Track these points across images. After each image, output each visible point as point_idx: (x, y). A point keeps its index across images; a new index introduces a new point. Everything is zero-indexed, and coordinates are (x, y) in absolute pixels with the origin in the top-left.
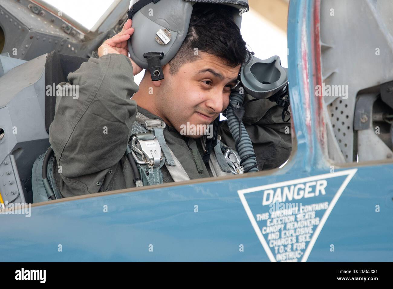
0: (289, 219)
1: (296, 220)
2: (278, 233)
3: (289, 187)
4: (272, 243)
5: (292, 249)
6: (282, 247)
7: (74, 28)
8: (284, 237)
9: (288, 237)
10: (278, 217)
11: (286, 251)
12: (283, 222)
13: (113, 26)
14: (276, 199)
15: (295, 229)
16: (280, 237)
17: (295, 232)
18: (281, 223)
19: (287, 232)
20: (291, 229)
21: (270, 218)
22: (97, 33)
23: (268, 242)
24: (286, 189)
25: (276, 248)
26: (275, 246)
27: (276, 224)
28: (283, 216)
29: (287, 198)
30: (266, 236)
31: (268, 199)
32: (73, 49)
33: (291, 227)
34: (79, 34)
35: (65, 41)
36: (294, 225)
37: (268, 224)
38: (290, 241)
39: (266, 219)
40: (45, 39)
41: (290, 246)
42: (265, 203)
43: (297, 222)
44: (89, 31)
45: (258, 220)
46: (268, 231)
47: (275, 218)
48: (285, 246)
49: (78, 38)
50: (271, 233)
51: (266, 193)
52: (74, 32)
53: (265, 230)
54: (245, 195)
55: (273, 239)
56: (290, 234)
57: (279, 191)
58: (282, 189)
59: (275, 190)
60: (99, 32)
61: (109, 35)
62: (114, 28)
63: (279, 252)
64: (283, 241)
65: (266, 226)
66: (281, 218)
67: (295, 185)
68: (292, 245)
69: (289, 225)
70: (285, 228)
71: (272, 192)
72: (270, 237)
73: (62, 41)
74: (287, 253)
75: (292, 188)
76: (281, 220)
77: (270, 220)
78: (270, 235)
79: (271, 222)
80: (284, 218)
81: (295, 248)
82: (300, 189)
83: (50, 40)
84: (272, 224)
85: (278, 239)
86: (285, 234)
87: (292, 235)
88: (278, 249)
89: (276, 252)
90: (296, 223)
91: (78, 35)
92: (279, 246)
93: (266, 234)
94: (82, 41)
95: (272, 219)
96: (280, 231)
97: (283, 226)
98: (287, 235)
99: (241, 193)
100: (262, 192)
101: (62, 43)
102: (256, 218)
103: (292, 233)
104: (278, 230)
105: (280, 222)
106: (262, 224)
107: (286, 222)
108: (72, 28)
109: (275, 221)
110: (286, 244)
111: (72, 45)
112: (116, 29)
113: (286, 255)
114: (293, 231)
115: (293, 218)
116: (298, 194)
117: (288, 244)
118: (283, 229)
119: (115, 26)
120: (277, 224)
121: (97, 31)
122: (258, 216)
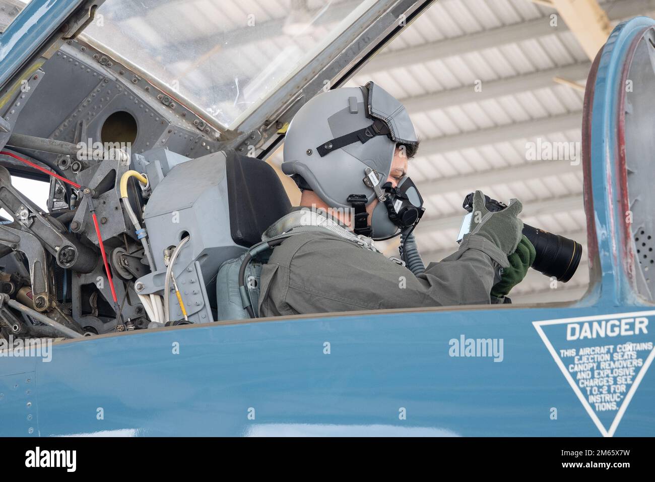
0: (602, 358)
1: (612, 359)
2: (590, 373)
3: (600, 322)
4: (583, 383)
5: (609, 392)
6: (596, 388)
7: (209, 125)
8: (598, 377)
9: (602, 377)
10: (588, 355)
11: (601, 393)
12: (596, 360)
13: (257, 127)
14: (583, 335)
15: (612, 370)
16: (593, 377)
17: (612, 373)
18: (592, 361)
19: (601, 372)
20: (606, 369)
21: (577, 354)
22: (236, 132)
23: (577, 382)
24: (596, 325)
25: (588, 389)
26: (586, 386)
27: (586, 361)
28: (595, 354)
29: (598, 333)
30: (574, 375)
31: (573, 333)
32: (209, 148)
33: (605, 366)
34: (215, 131)
35: (200, 138)
36: (610, 365)
37: (576, 361)
38: (605, 381)
39: (573, 355)
40: (181, 134)
41: (606, 388)
42: (569, 338)
43: (614, 362)
44: (226, 130)
45: (562, 356)
46: (576, 369)
47: (584, 355)
48: (599, 387)
49: (213, 136)
50: (581, 371)
51: (569, 327)
52: (208, 129)
53: (572, 368)
54: (543, 327)
55: (584, 379)
56: (606, 373)
57: (586, 326)
58: (591, 324)
59: (581, 324)
60: (238, 131)
61: (252, 136)
62: (259, 129)
63: (591, 394)
64: (596, 382)
65: (574, 364)
66: (592, 356)
67: (607, 321)
68: (609, 387)
69: (603, 364)
70: (598, 367)
71: (577, 327)
72: (579, 376)
73: (197, 138)
74: (603, 396)
75: (603, 323)
76: (592, 359)
77: (578, 357)
78: (579, 374)
79: (580, 359)
80: (596, 356)
81: (612, 390)
82: (613, 326)
83: (186, 136)
84: (581, 362)
85: (590, 379)
86: (599, 374)
87: (608, 376)
88: (591, 391)
89: (588, 393)
90: (612, 363)
91: (213, 133)
92: (592, 387)
93: (574, 372)
94: (218, 140)
95: (581, 356)
96: (592, 370)
97: (595, 365)
98: (602, 375)
99: (537, 325)
100: (565, 325)
101: (197, 140)
102: (559, 354)
103: (607, 373)
104: (589, 369)
105: (590, 361)
106: (568, 361)
107: (599, 360)
108: (207, 125)
109: (584, 359)
110: (601, 384)
111: (208, 143)
112: (261, 130)
113: (601, 398)
114: (609, 372)
115: (608, 357)
116: (612, 331)
117: (603, 385)
118: (595, 368)
119: (260, 127)
120: (588, 362)
121: (236, 130)
122: (562, 351)
